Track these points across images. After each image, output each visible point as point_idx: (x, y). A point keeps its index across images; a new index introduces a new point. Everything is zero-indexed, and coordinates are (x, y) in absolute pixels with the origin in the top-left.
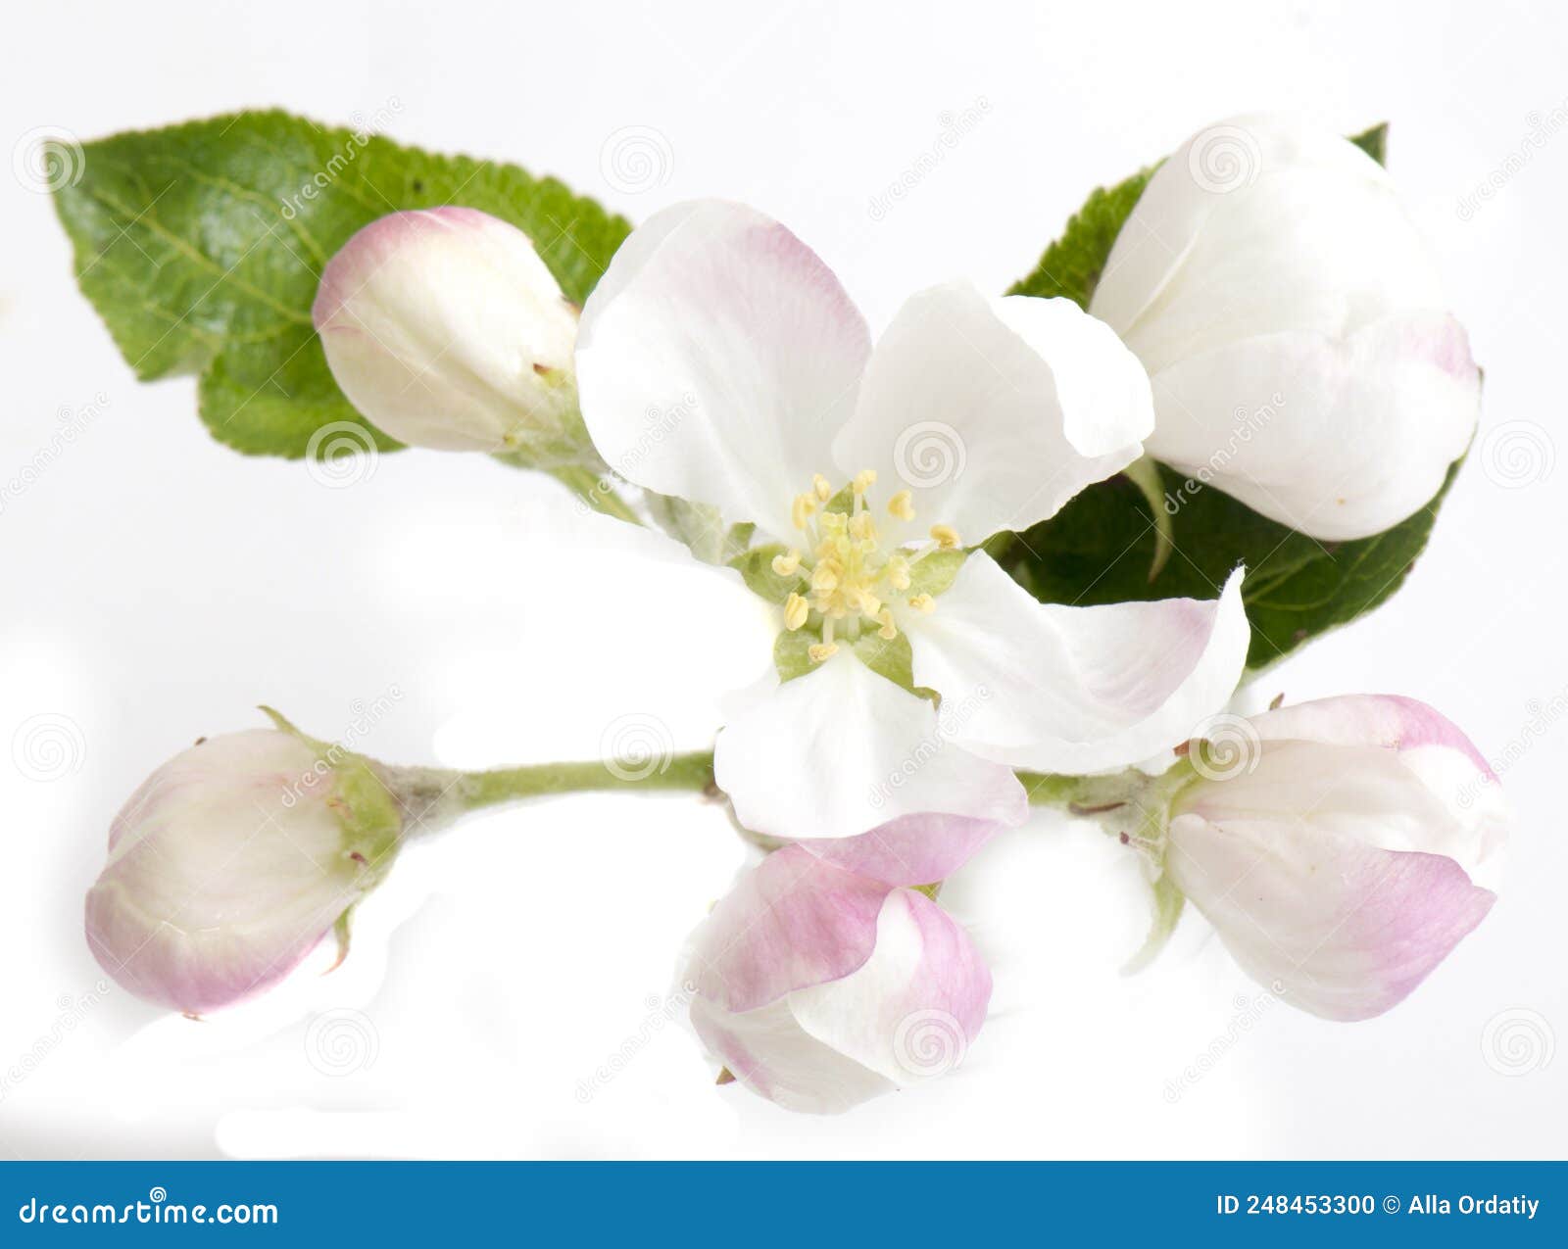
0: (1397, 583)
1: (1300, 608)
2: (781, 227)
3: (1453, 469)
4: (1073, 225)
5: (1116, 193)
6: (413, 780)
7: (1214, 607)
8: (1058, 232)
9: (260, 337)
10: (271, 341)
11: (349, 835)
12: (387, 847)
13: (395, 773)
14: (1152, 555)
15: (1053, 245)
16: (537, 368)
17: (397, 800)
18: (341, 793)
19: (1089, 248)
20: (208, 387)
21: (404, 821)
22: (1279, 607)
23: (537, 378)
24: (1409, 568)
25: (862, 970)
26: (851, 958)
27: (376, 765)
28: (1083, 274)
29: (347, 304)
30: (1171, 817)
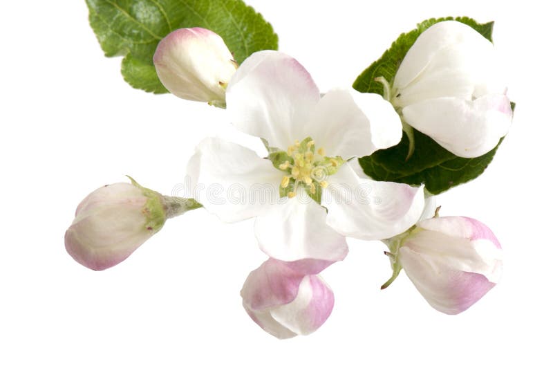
0: (482, 172)
1: (453, 170)
2: (294, 60)
3: (502, 139)
4: (394, 44)
5: (408, 35)
6: (172, 201)
7: (416, 191)
8: (389, 47)
9: (145, 42)
10: (148, 44)
11: (149, 220)
12: (160, 223)
13: (166, 198)
14: (407, 152)
15: (387, 51)
16: (220, 83)
17: (165, 208)
18: (148, 206)
19: (398, 51)
20: (125, 62)
21: (167, 214)
22: (446, 168)
23: (219, 86)
24: (486, 167)
25: (293, 302)
26: (290, 298)
27: (160, 195)
28: (395, 59)
29: (164, 57)
30: (400, 247)
